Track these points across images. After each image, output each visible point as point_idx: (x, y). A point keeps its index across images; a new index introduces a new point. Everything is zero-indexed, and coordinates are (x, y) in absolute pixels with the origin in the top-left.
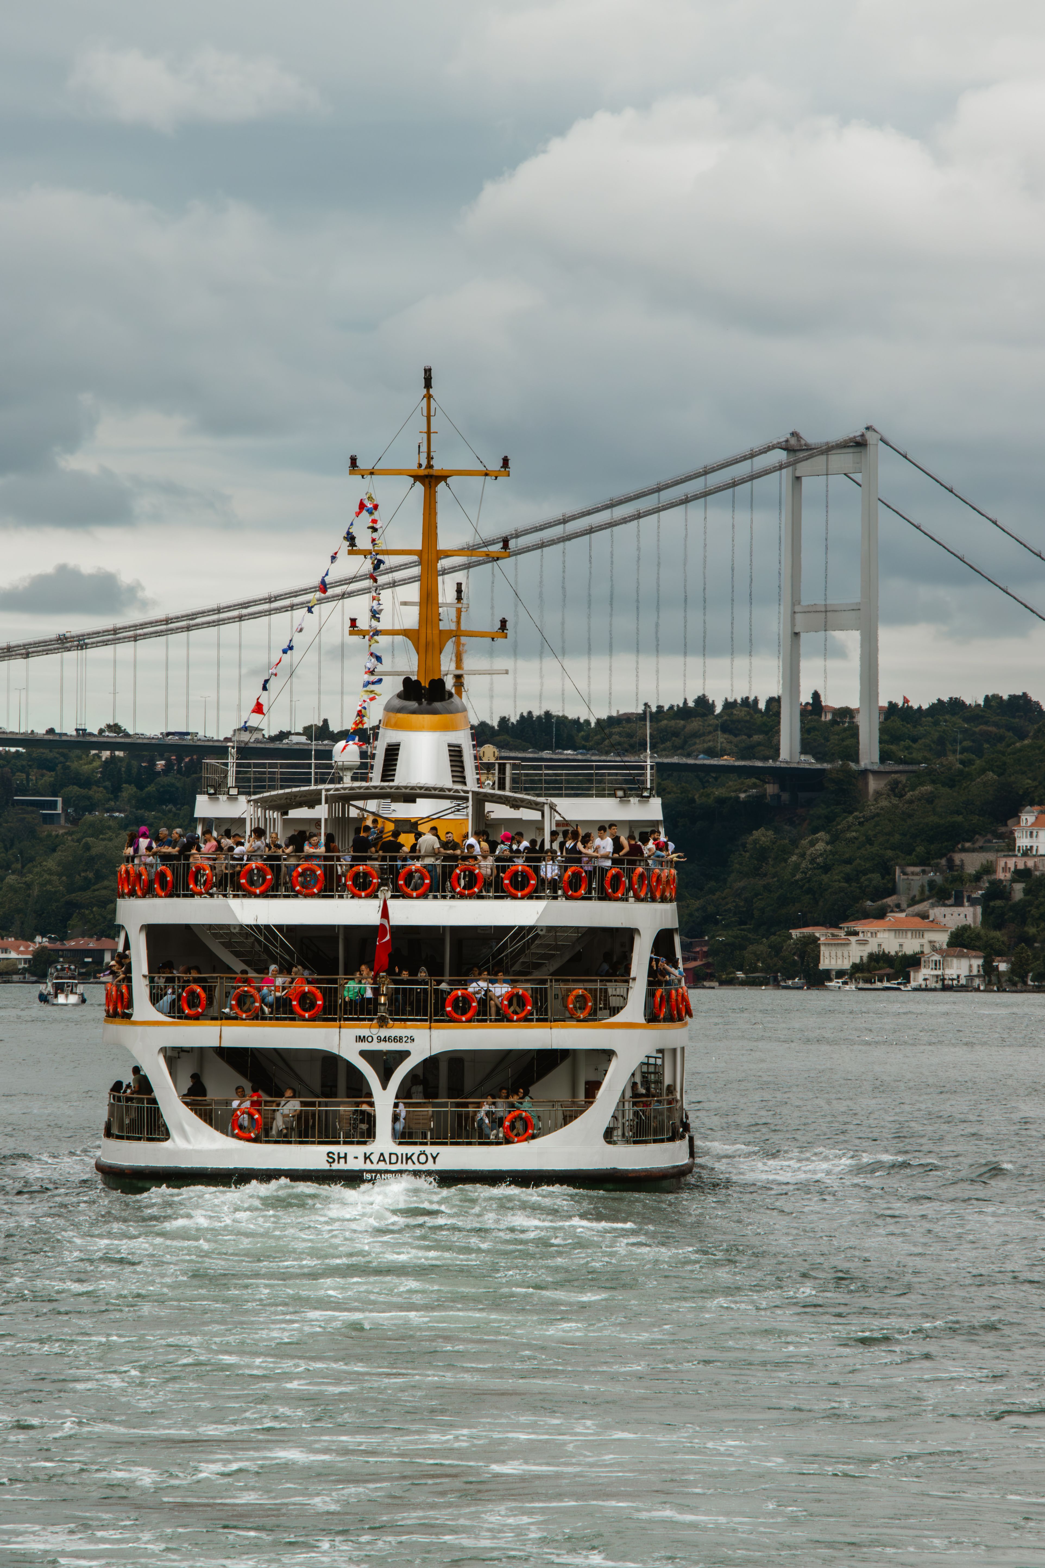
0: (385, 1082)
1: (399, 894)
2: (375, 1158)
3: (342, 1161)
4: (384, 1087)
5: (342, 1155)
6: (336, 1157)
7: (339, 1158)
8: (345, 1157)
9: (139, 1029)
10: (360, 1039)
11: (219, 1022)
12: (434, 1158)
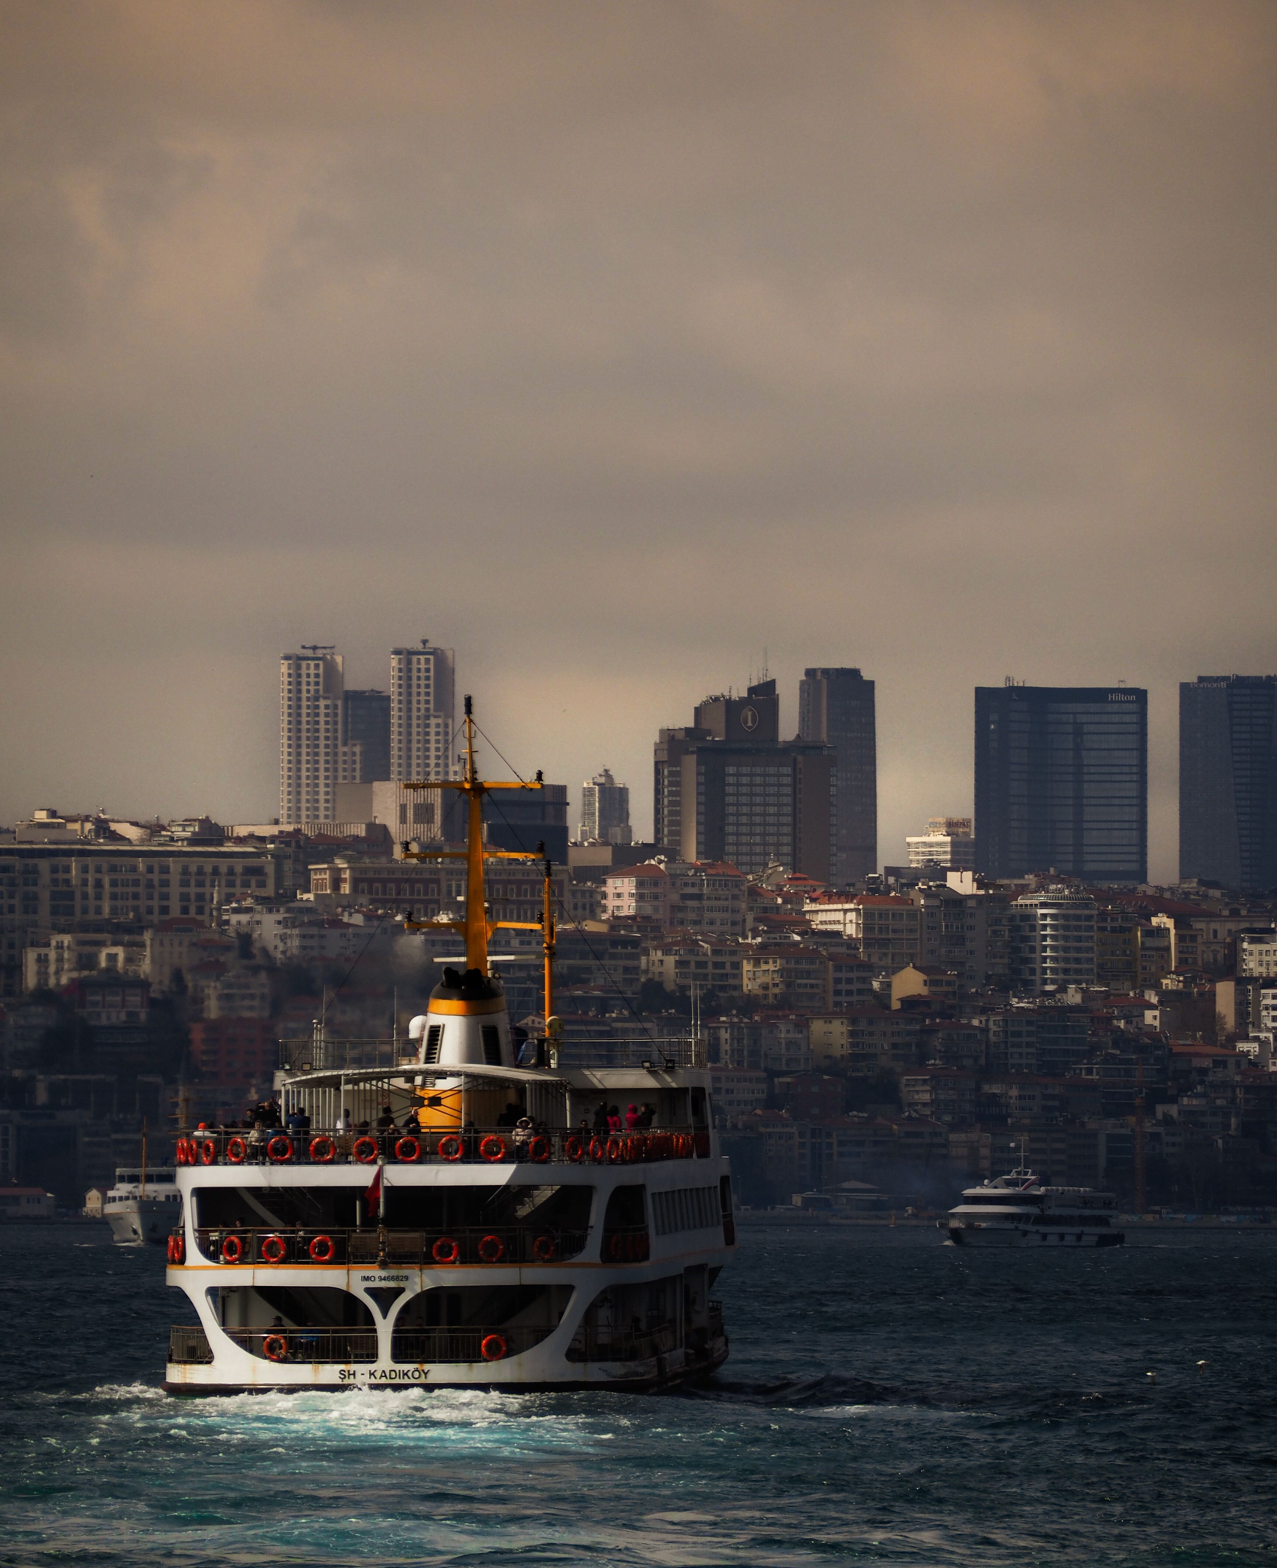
0: (385, 1315)
1: (393, 1160)
2: (378, 1374)
3: (352, 1377)
4: (385, 1316)
5: (352, 1372)
6: (346, 1374)
7: (349, 1374)
8: (354, 1374)
9: (190, 1272)
10: (366, 1279)
11: (252, 1266)
12: (426, 1374)
